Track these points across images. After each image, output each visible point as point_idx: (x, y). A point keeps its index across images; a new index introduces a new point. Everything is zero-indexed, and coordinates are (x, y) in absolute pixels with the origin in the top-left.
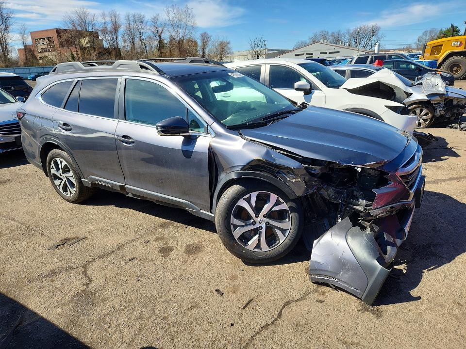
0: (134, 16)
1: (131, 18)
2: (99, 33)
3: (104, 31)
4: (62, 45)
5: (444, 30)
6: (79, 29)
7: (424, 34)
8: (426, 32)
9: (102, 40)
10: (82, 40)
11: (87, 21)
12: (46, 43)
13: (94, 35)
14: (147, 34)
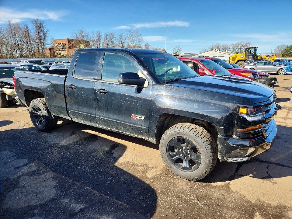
0: (109, 34)
1: (108, 35)
2: (90, 42)
3: (93, 41)
4: (70, 48)
5: (289, 46)
6: (80, 39)
7: (277, 47)
8: (279, 47)
9: (91, 45)
10: (81, 45)
11: (85, 35)
12: (61, 46)
13: (87, 43)
14: (116, 43)
